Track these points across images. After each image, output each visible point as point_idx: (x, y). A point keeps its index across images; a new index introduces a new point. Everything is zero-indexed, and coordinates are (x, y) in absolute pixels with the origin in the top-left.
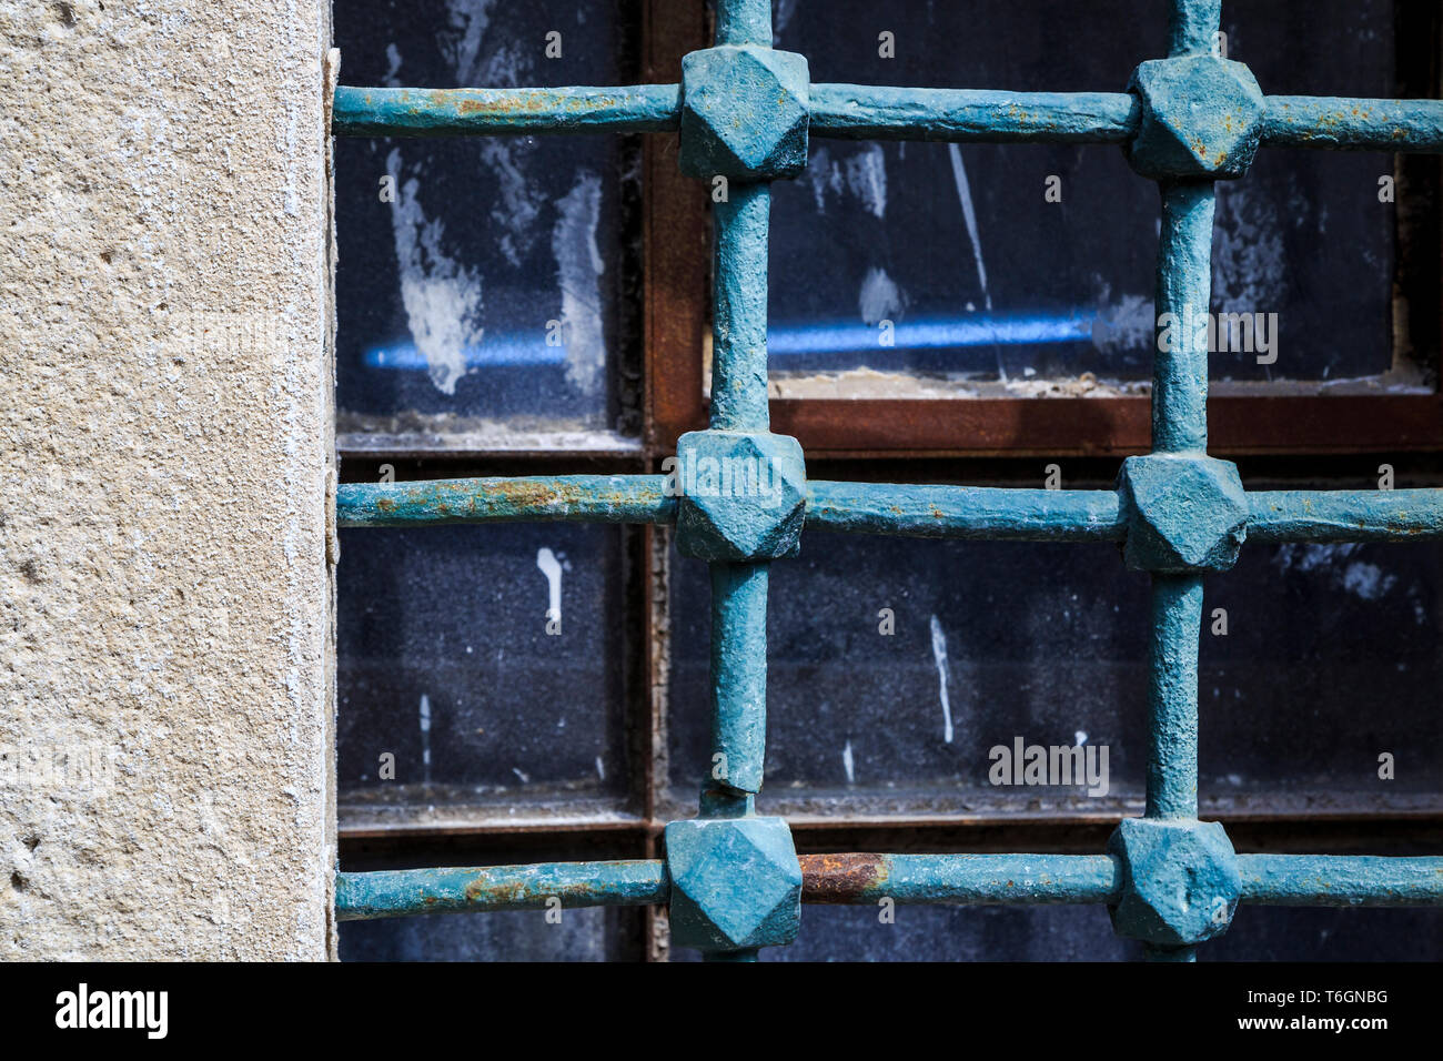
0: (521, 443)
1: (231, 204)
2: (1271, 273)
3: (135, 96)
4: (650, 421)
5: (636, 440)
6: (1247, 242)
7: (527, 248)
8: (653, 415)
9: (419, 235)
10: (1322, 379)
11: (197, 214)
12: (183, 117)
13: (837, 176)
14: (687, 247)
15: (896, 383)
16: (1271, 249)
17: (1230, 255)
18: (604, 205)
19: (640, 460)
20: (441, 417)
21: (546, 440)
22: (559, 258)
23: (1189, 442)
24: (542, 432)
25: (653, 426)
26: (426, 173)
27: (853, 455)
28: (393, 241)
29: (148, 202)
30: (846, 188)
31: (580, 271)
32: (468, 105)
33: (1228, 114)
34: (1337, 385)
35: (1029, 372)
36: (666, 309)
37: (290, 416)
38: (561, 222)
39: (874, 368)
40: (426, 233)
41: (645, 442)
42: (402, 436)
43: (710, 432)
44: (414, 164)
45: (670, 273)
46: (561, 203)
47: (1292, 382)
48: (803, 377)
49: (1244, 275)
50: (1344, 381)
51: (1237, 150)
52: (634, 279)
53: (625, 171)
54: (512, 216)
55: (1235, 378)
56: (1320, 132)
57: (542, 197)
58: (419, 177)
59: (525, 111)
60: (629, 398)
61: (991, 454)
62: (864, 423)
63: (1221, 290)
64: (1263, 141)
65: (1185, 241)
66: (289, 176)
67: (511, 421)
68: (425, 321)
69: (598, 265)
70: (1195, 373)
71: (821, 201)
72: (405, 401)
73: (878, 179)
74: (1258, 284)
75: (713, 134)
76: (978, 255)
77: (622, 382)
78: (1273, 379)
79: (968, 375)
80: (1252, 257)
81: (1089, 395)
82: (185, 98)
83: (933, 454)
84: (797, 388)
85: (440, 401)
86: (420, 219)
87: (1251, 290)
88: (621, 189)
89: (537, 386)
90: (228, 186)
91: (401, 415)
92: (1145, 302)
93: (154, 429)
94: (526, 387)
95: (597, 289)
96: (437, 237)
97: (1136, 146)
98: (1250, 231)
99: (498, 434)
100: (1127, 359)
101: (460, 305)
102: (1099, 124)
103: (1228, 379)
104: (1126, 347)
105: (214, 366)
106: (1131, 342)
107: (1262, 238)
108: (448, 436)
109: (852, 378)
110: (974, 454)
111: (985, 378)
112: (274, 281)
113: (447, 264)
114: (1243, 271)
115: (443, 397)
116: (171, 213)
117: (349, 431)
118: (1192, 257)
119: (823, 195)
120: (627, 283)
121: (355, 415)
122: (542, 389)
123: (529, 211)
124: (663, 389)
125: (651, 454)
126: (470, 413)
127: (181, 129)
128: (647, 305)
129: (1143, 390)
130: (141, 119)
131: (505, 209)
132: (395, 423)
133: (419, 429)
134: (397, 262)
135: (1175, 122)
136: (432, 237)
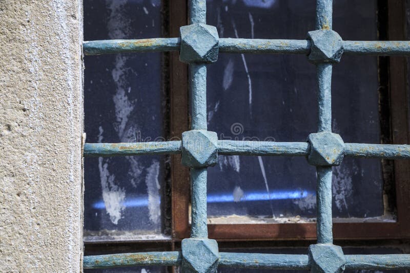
0: (136, 238)
1: (54, 179)
2: (349, 187)
3: (28, 149)
4: (173, 231)
5: (170, 237)
6: (341, 179)
7: (138, 182)
8: (175, 229)
9: (108, 179)
10: (364, 217)
11: (45, 182)
12: (42, 155)
13: (226, 161)
14: (183, 181)
15: (244, 219)
16: (348, 180)
17: (337, 182)
18: (160, 170)
19: (170, 243)
20: (113, 231)
21: (144, 237)
22: (147, 185)
23: (328, 241)
24: (143, 235)
25: (175, 233)
26: (110, 162)
27: (232, 240)
28: (100, 181)
29: (31, 179)
30: (228, 164)
31: (153, 188)
32: (122, 148)
33: (335, 148)
34: (369, 219)
35: (281, 215)
36: (178, 199)
37: (70, 239)
38: (148, 174)
39: (237, 215)
40: (110, 179)
41: (172, 237)
42: (102, 237)
43: (191, 239)
44: (106, 159)
45: (179, 189)
46: (148, 169)
47: (356, 218)
48: (217, 217)
49: (341, 188)
50: (371, 218)
51: (338, 158)
52: (169, 190)
53: (166, 160)
54: (134, 173)
55: (340, 217)
56: (361, 153)
57: (143, 168)
58: (108, 163)
59: (138, 149)
60: (167, 224)
61: (271, 239)
62: (235, 231)
63: (335, 192)
64: (345, 156)
65: (324, 183)
66: (71, 170)
67: (134, 232)
68: (109, 203)
69: (159, 187)
70: (329, 221)
71: (221, 168)
72: (103, 227)
73: (237, 161)
74: (345, 190)
75: (191, 155)
76: (266, 182)
77: (166, 220)
78: (351, 217)
79: (265, 216)
80: (343, 183)
81: (298, 222)
82: (42, 150)
83: (255, 240)
84: (215, 221)
85: (113, 226)
86: (108, 175)
87: (343, 192)
88: (165, 165)
89: (141, 221)
90: (53, 174)
91: (102, 231)
92: (313, 195)
93: (31, 244)
94: (138, 222)
95: (158, 193)
96: (113, 180)
97: (309, 157)
98: (342, 176)
99: (131, 235)
100: (309, 212)
101: (119, 198)
102: (299, 151)
103: (338, 217)
104: (309, 208)
105: (48, 225)
106: (310, 207)
107: (346, 177)
108: (116, 237)
109: (231, 218)
110: (267, 240)
111: (269, 217)
112: (66, 200)
113: (116, 187)
114: (341, 187)
115: (114, 225)
116: (37, 182)
117: (87, 236)
118: (326, 188)
119: (222, 166)
120: (167, 192)
121: (89, 231)
122: (143, 222)
123: (139, 172)
124: (177, 222)
125: (174, 241)
126: (122, 229)
127: (41, 158)
128: (173, 198)
129: (314, 221)
130: (29, 156)
131: (132, 171)
132: (100, 233)
133: (107, 234)
134: (101, 187)
135: (320, 150)
136: (111, 180)
